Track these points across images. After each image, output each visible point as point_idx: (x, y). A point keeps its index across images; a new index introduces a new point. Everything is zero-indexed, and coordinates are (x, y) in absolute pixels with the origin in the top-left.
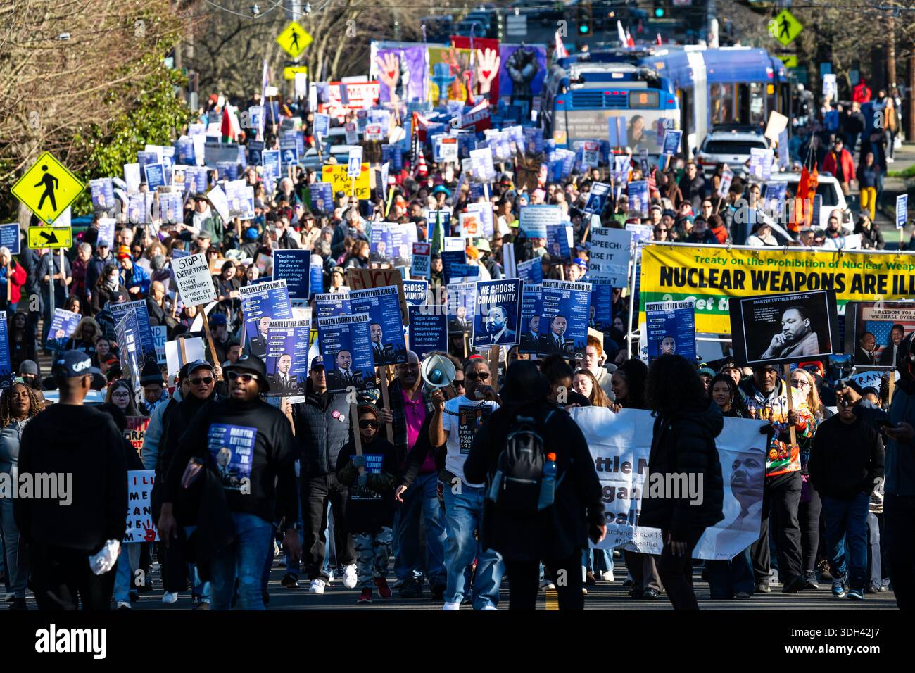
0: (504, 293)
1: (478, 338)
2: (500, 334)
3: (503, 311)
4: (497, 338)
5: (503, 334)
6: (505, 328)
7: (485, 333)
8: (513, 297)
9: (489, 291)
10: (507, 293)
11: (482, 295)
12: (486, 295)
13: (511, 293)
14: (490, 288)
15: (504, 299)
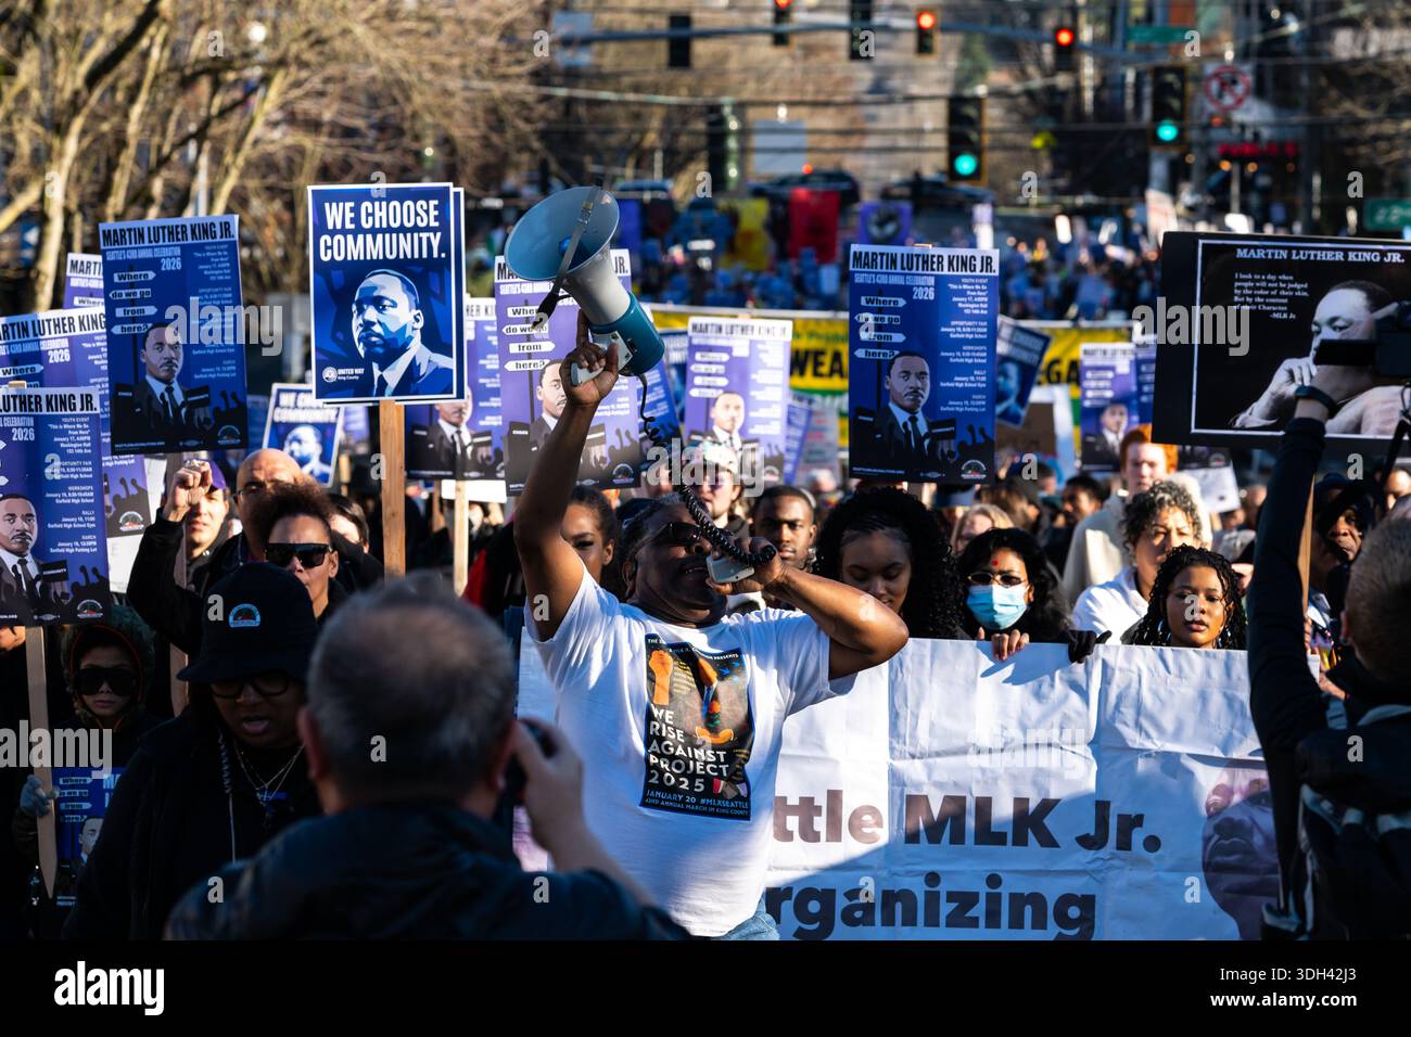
1: (330, 374)
2: (402, 364)
3: (409, 289)
4: (393, 375)
6: (416, 349)
7: (352, 360)
8: (435, 243)
9: (356, 220)
10: (416, 229)
11: (333, 233)
12: (344, 232)
13: (428, 229)
14: (357, 210)
15: (405, 247)
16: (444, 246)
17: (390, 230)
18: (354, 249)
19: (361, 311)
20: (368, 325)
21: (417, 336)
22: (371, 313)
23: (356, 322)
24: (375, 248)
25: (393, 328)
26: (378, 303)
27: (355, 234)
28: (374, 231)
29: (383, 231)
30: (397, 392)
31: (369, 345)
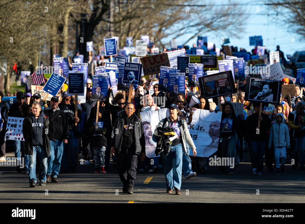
0: (134, 67)
1: (125, 81)
2: (133, 81)
3: (134, 73)
4: (131, 82)
5: (134, 81)
6: (134, 79)
7: (127, 80)
8: (138, 69)
9: (129, 66)
10: (136, 68)
11: (127, 67)
12: (128, 67)
13: (137, 68)
14: (129, 65)
15: (134, 69)
16: (138, 70)
17: (133, 67)
18: (129, 69)
19: (129, 75)
20: (129, 76)
21: (134, 78)
22: (130, 75)
23: (128, 76)
24: (131, 69)
25: (132, 77)
26: (131, 74)
27: (129, 67)
28: (131, 67)
29: (132, 67)
30: (131, 83)
31: (129, 78)
